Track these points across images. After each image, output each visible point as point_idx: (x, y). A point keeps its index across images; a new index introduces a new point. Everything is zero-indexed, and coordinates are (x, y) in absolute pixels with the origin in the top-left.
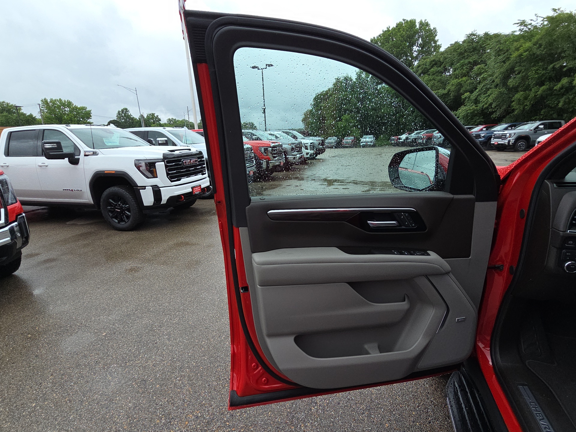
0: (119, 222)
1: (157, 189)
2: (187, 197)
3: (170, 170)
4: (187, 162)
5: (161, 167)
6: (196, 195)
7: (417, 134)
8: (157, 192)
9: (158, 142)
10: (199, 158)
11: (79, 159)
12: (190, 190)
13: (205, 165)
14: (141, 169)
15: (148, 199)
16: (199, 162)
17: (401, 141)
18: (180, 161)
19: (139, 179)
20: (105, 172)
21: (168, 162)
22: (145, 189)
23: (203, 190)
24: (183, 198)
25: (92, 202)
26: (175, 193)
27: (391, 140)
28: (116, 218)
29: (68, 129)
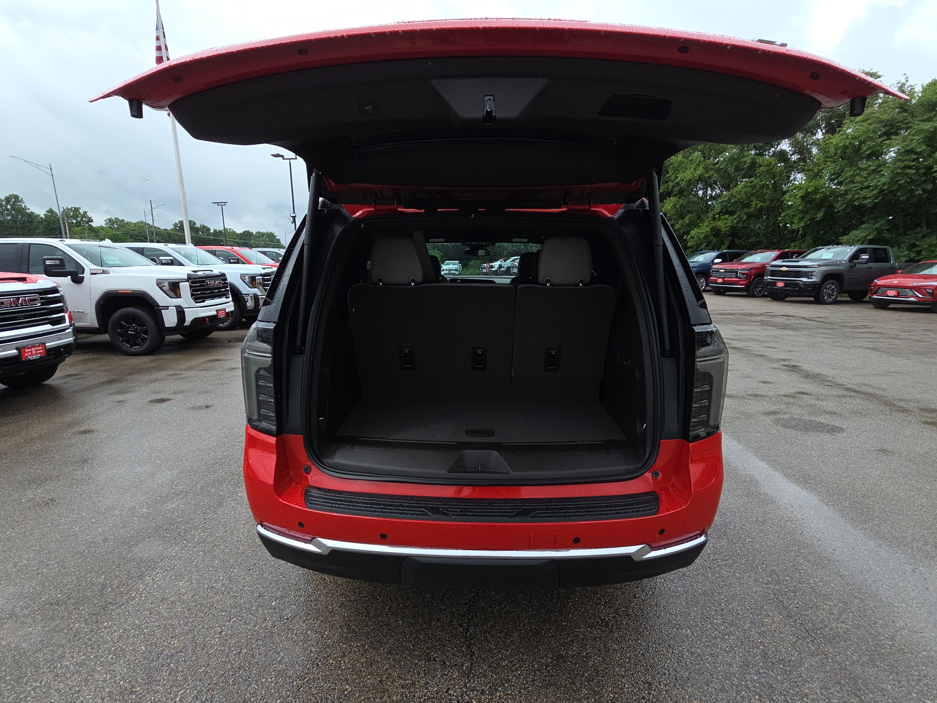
0: (131, 347)
1: (181, 310)
2: (211, 320)
3: (194, 291)
4: (211, 283)
5: (185, 287)
6: (220, 318)
7: (513, 261)
8: (181, 312)
9: (162, 261)
10: (223, 280)
11: (83, 277)
12: (215, 313)
13: (229, 289)
14: (164, 288)
15: (170, 319)
16: (223, 284)
17: (493, 269)
18: (204, 282)
19: (160, 298)
20: (119, 291)
21: (192, 283)
22: (168, 309)
23: (227, 314)
24: (208, 321)
25: (96, 325)
26: (200, 314)
27: (482, 268)
28: (128, 342)
29: (66, 245)
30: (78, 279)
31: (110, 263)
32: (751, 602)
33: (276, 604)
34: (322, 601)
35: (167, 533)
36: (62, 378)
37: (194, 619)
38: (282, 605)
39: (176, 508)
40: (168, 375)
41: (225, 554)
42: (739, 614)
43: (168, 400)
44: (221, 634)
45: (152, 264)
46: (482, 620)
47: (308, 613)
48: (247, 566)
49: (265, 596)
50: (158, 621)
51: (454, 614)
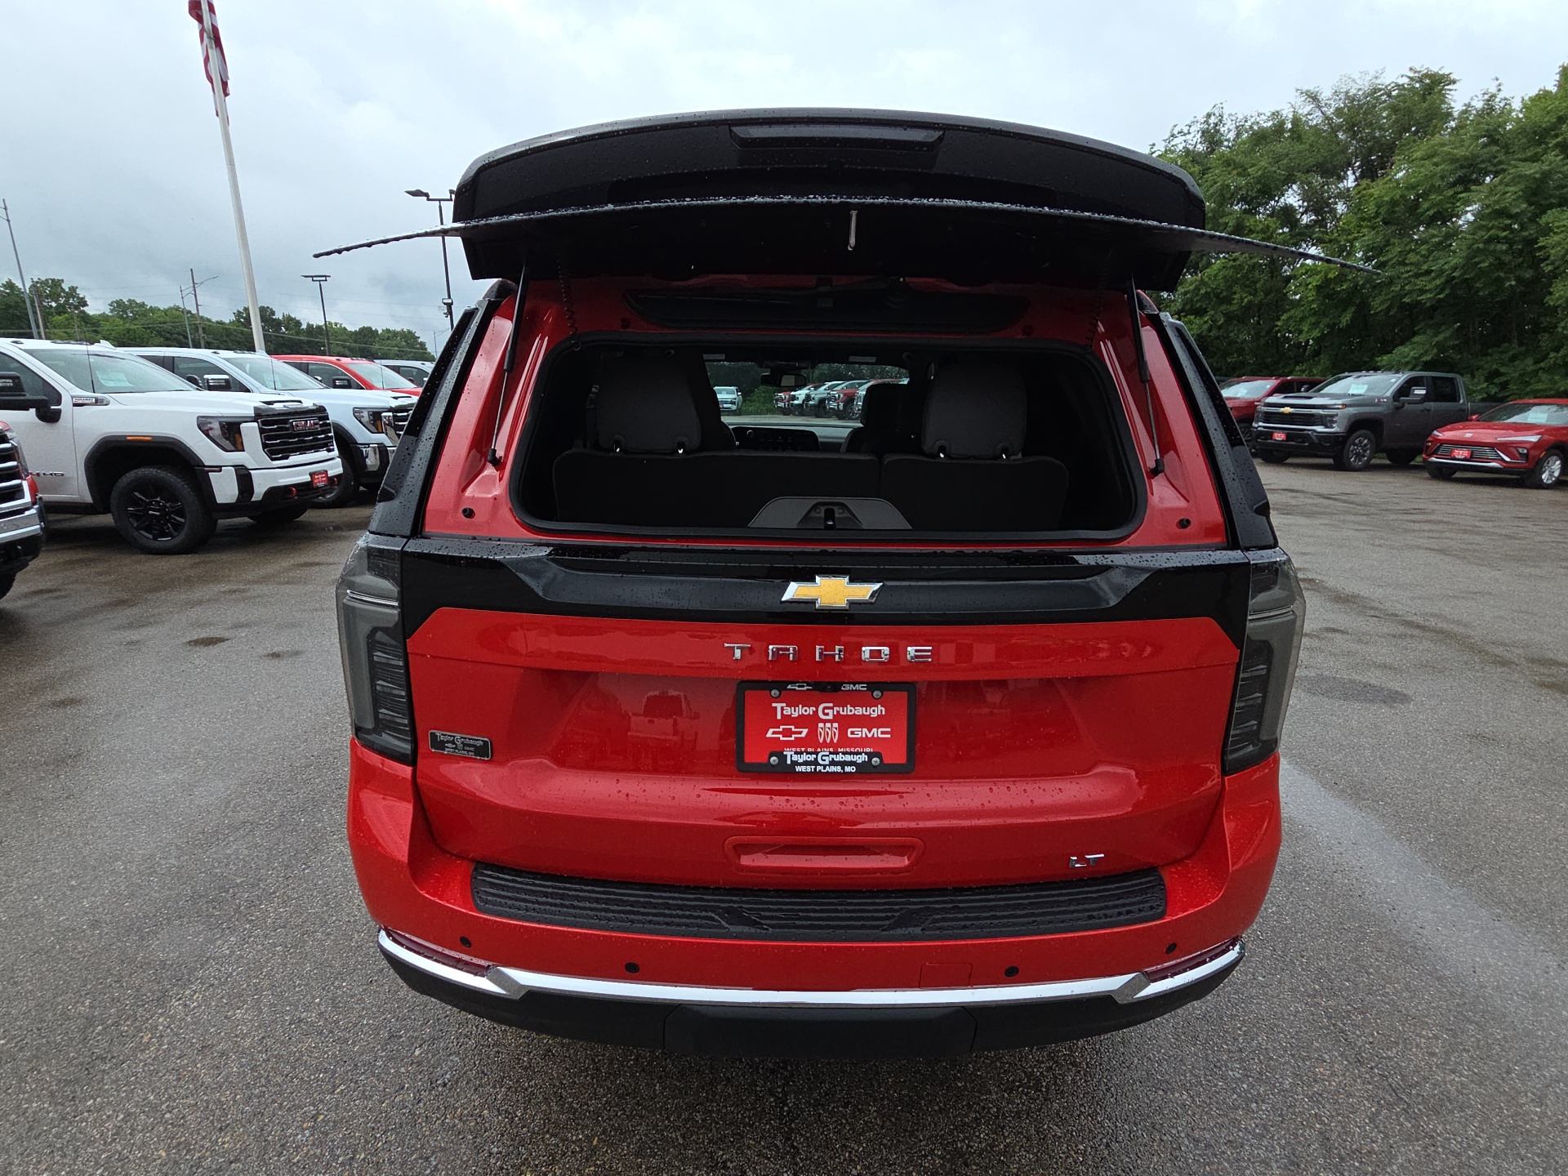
0: (155, 538)
1: (245, 472)
2: (300, 491)
3: (267, 438)
4: (299, 423)
5: (251, 432)
6: (318, 488)
7: (829, 388)
8: (244, 478)
9: (208, 382)
10: (320, 419)
11: (59, 412)
12: (307, 478)
13: (332, 434)
14: (211, 433)
15: (225, 489)
16: (321, 426)
18: (286, 422)
19: (206, 451)
20: (128, 438)
21: (265, 423)
22: (220, 471)
23: (331, 479)
24: (295, 493)
25: (89, 499)
26: (280, 481)
27: (777, 400)
28: (148, 529)
29: (25, 351)
30: (49, 415)
31: (111, 384)
32: (1289, 1032)
33: (421, 1054)
34: (510, 1045)
35: (214, 908)
36: (26, 595)
37: (264, 1089)
38: (433, 1056)
39: (233, 857)
40: (224, 592)
41: (324, 950)
42: (1271, 1058)
43: (222, 640)
44: (315, 1120)
45: (190, 388)
46: (809, 1079)
47: (483, 1072)
48: (367, 975)
49: (401, 1037)
50: (192, 1095)
51: (757, 1068)
